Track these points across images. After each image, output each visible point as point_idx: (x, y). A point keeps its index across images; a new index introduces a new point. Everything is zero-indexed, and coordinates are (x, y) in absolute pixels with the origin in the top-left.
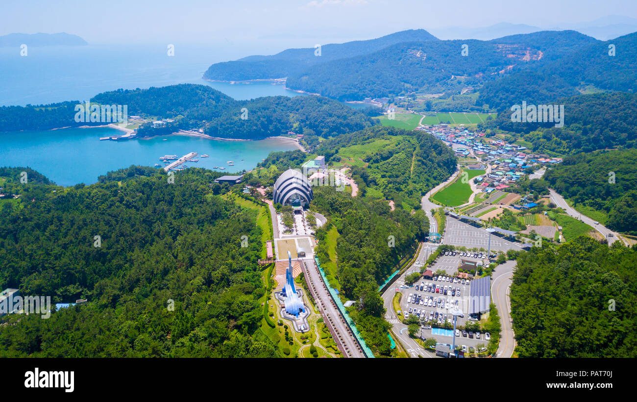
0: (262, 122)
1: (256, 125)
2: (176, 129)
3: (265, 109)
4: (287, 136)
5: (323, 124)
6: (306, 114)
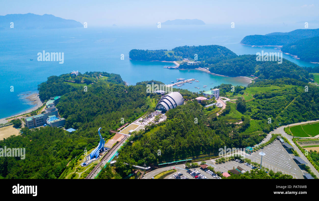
0: (237, 68)
1: (233, 69)
3: (241, 61)
4: (249, 77)
5: (272, 73)
6: (265, 66)
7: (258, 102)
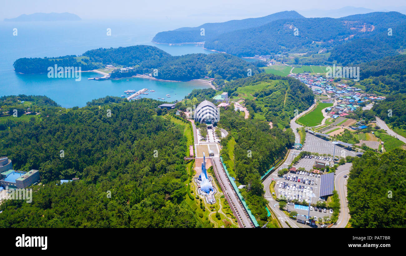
0: (189, 70)
1: (185, 72)
2: (135, 74)
3: (190, 62)
4: (204, 79)
5: (228, 72)
6: (217, 65)
7: (262, 100)
